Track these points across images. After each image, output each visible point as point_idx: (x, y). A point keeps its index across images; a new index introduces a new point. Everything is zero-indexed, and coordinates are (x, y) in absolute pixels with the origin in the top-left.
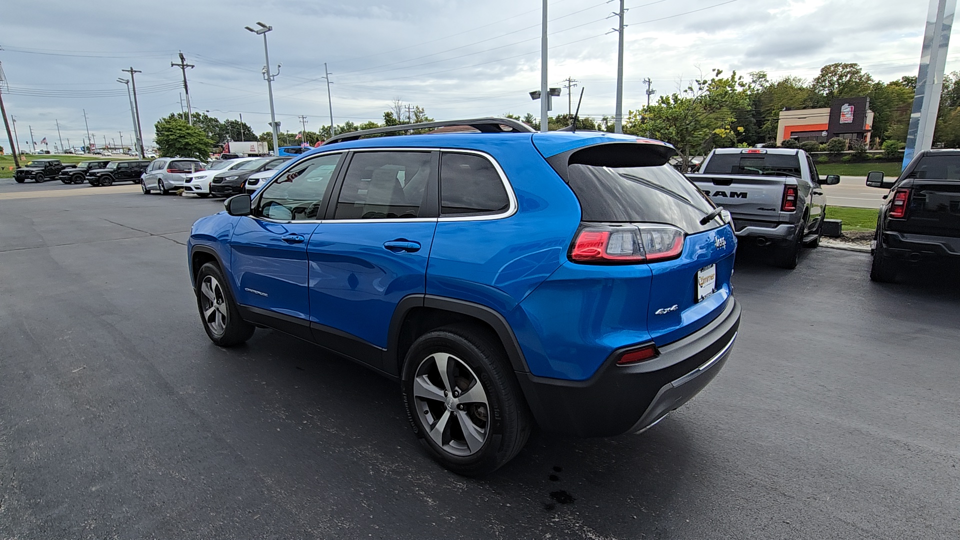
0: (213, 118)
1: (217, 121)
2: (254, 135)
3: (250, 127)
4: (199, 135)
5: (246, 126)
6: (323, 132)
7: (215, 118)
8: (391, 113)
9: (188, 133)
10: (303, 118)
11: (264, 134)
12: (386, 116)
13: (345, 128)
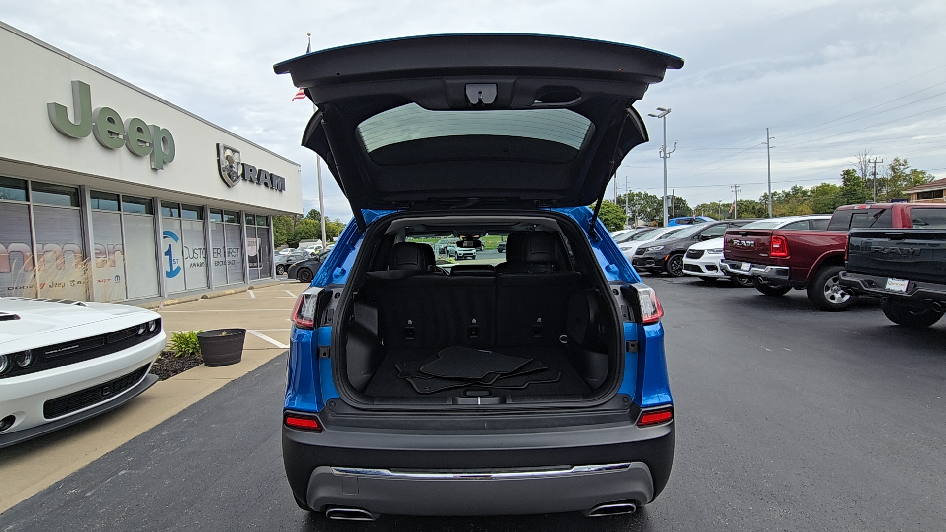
0: (653, 195)
1: (656, 198)
2: (688, 207)
3: (685, 201)
4: (617, 211)
5: (682, 200)
6: (764, 199)
7: (654, 195)
8: (854, 170)
9: (608, 211)
10: (736, 187)
11: (698, 206)
12: (844, 174)
13: (791, 193)
